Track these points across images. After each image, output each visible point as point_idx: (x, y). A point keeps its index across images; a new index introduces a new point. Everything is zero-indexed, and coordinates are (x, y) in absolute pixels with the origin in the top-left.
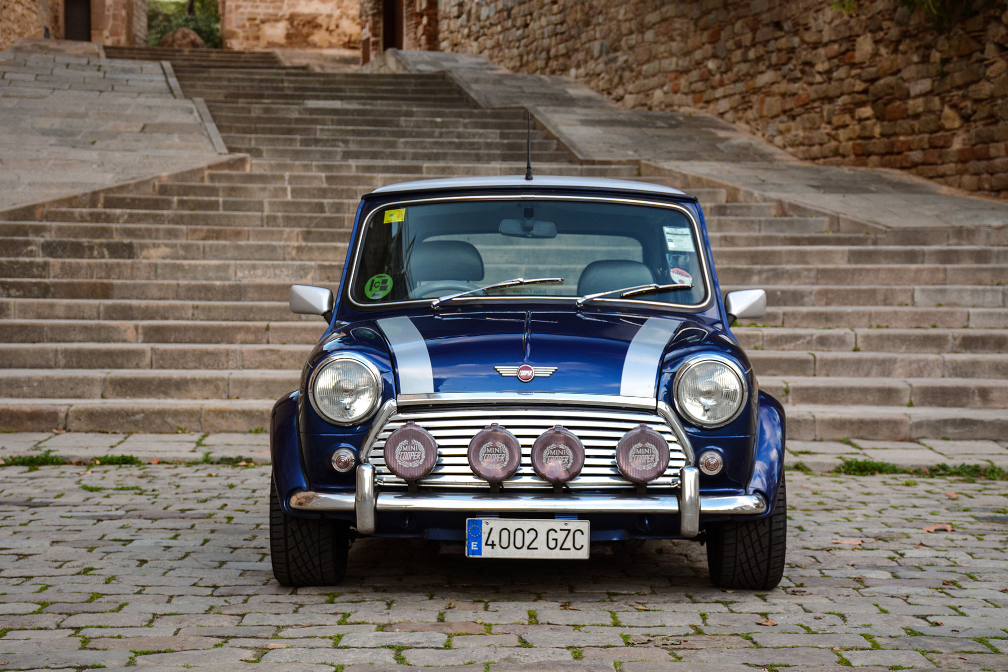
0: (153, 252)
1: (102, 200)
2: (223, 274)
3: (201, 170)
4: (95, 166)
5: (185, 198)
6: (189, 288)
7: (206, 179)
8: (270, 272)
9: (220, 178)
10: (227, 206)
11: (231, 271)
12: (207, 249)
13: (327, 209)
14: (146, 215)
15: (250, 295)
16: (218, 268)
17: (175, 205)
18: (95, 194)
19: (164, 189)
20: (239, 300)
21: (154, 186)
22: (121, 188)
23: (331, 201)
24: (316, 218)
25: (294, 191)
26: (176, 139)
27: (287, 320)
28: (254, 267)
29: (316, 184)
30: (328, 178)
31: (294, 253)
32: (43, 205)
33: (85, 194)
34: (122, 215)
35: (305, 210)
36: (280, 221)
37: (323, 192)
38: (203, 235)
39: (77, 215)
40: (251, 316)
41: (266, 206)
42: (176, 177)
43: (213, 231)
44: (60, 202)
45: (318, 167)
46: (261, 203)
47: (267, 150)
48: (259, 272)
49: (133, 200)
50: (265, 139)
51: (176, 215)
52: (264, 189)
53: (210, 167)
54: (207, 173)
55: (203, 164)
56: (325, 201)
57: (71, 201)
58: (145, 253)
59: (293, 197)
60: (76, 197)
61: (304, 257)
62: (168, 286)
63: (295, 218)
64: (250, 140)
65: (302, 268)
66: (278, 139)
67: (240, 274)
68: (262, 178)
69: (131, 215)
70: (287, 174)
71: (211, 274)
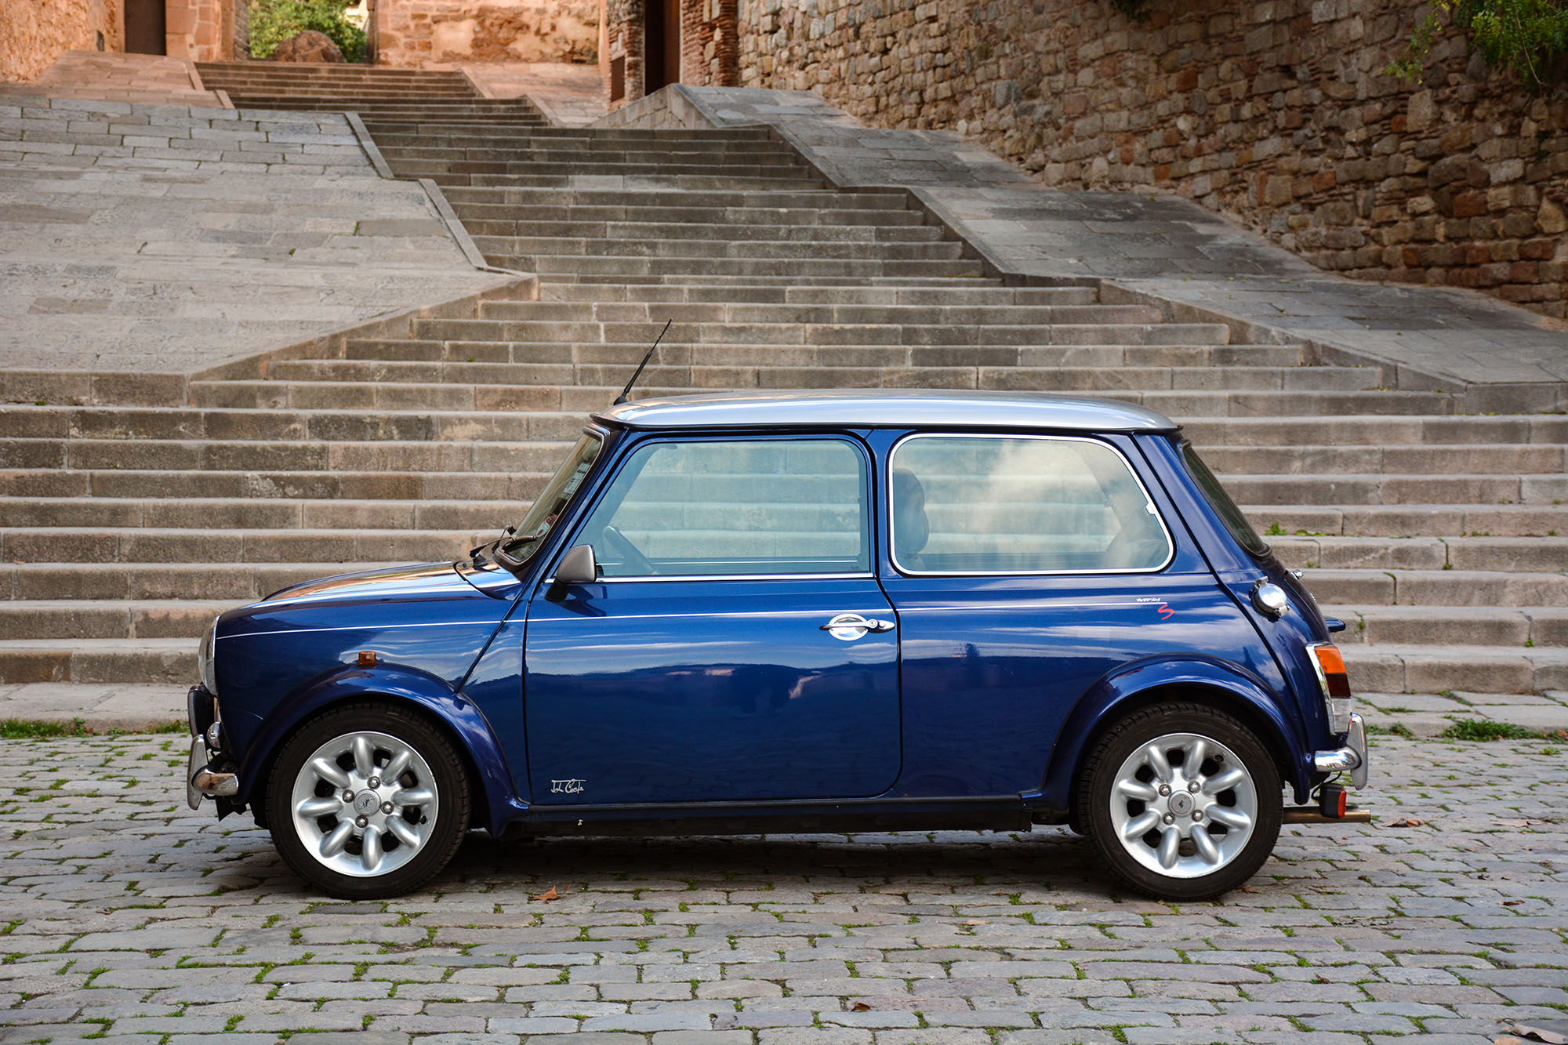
0: (458, 430)
1: (344, 347)
3: (472, 299)
4: (323, 295)
5: (459, 343)
6: (524, 484)
7: (481, 313)
9: (501, 311)
10: (520, 354)
13: (662, 358)
14: (411, 369)
17: (446, 354)
18: (335, 337)
19: (425, 330)
21: (411, 325)
23: (665, 345)
25: (608, 331)
26: (408, 245)
29: (637, 319)
30: (654, 311)
32: (269, 356)
33: (322, 339)
34: (378, 369)
35: (629, 358)
36: (600, 376)
37: (653, 332)
38: (497, 398)
39: (315, 370)
41: (576, 354)
42: (440, 310)
43: (512, 392)
44: (289, 352)
45: (631, 291)
46: (567, 350)
47: (541, 260)
49: (387, 346)
50: (533, 243)
51: (454, 368)
52: (565, 328)
53: (484, 296)
54: (480, 303)
55: (471, 290)
57: (305, 350)
58: (448, 431)
59: (608, 340)
62: (492, 480)
64: (513, 243)
68: (560, 311)
69: (391, 370)
70: (592, 305)
71: (545, 462)
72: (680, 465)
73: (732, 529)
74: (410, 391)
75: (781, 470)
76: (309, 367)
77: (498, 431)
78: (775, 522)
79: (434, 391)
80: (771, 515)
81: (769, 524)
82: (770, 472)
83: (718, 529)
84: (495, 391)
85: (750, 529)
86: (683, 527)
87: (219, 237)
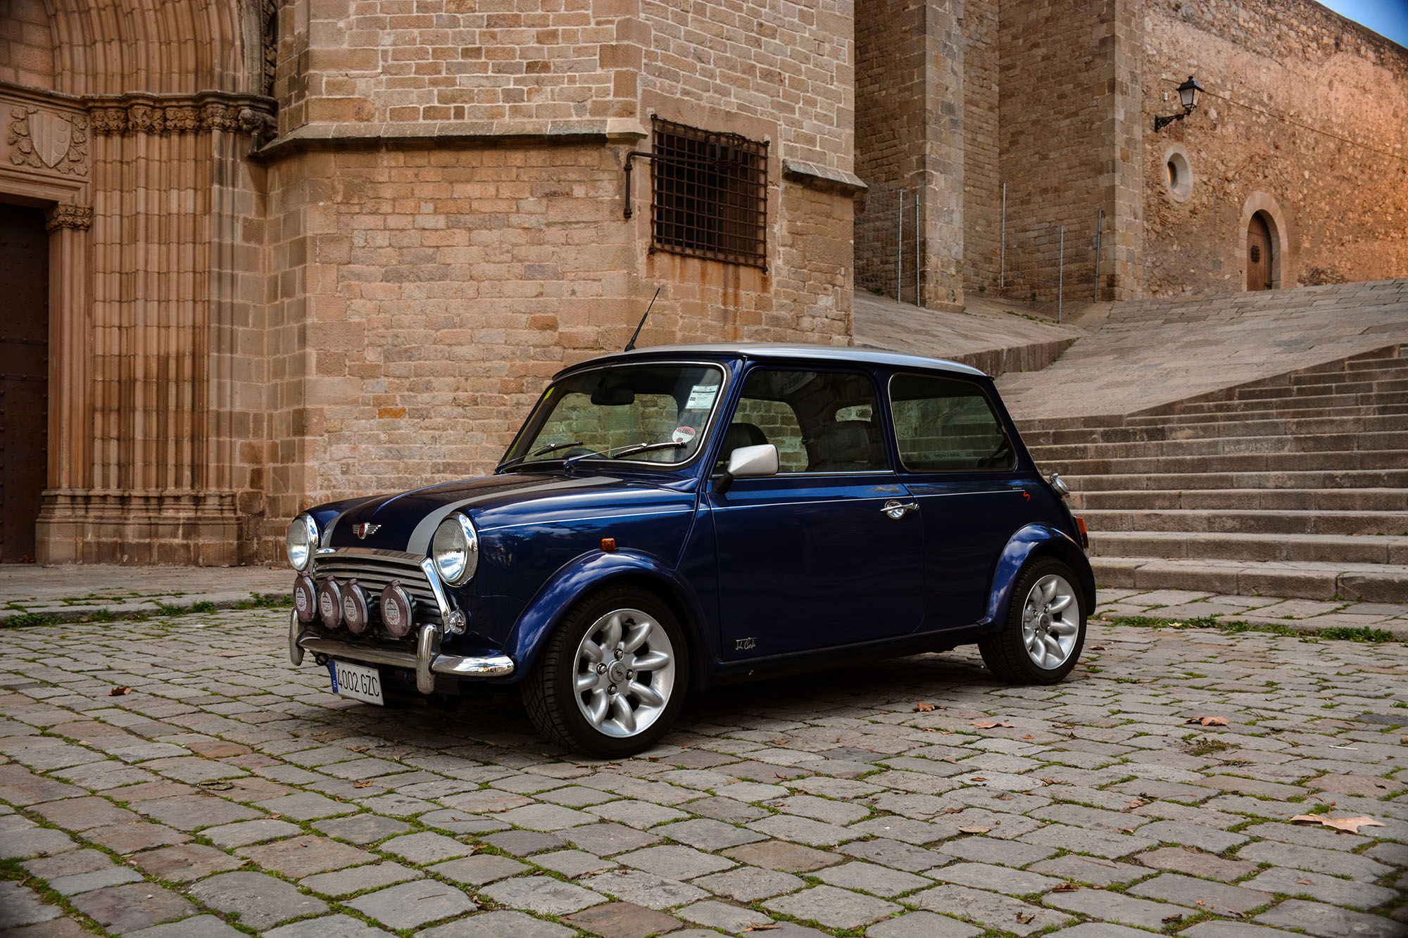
1: (1237, 394)
2: (1213, 450)
3: (1342, 361)
5: (1306, 386)
6: (1167, 463)
7: (1346, 368)
8: (1252, 446)
11: (1220, 447)
12: (1221, 429)
16: (1209, 444)
18: (1231, 390)
19: (1298, 381)
27: (1222, 488)
28: (1238, 442)
31: (1294, 428)
32: (1182, 402)
33: (1221, 390)
41: (1374, 387)
46: (1371, 385)
48: (1243, 447)
49: (1260, 391)
55: (1346, 356)
57: (1206, 397)
60: (1212, 393)
62: (1150, 461)
65: (1279, 441)
67: (1227, 449)
71: (1204, 450)
72: (1286, 448)
76: (1202, 406)
78: (1293, 482)
80: (1290, 478)
81: (1289, 484)
85: (1276, 487)
86: (1233, 487)
87: (1278, 345)
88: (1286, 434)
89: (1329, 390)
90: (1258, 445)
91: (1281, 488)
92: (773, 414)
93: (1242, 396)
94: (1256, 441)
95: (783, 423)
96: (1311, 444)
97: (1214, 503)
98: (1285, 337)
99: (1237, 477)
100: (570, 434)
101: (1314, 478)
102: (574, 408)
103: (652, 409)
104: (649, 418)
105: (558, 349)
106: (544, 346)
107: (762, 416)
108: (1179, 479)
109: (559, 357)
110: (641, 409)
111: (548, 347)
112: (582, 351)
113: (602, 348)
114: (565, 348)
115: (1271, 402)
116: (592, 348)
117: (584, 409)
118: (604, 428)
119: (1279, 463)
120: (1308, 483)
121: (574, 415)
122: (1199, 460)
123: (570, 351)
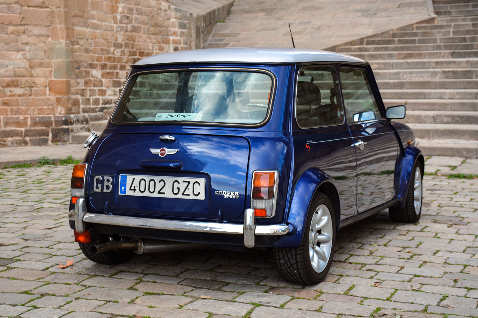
1: (365, 42)
2: (397, 77)
3: (412, 25)
4: (366, 26)
5: (401, 39)
7: (415, 29)
8: (419, 75)
9: (421, 28)
10: (420, 41)
11: (401, 75)
13: (468, 40)
14: (381, 48)
15: (406, 87)
17: (396, 42)
18: (362, 39)
19: (394, 35)
20: (401, 89)
21: (389, 34)
22: (374, 36)
23: (470, 36)
24: (460, 45)
25: (454, 32)
26: (412, 9)
27: (419, 99)
28: (412, 73)
29: (467, 28)
30: (473, 25)
32: (339, 46)
33: (358, 40)
34: (371, 48)
35: (457, 41)
36: (442, 47)
37: (468, 32)
38: (404, 56)
39: (353, 49)
40: (403, 97)
41: (438, 41)
42: (400, 29)
43: (409, 54)
44: (346, 44)
45: (470, 19)
46: (436, 39)
48: (414, 75)
49: (378, 41)
50: (455, 6)
51: (395, 47)
52: (439, 32)
53: (417, 23)
54: (415, 26)
55: (414, 22)
56: (467, 36)
57: (351, 43)
59: (453, 35)
60: (354, 41)
61: (439, 67)
63: (450, 46)
64: (447, 7)
65: (434, 72)
66: (461, 6)
67: (405, 76)
68: (441, 27)
69: (375, 48)
70: (453, 24)
71: (392, 77)
72: (438, 77)
73: (443, 99)
74: (376, 55)
75: (475, 77)
76: (351, 48)
77: (383, 67)
79: (384, 54)
80: (457, 93)
81: (457, 97)
82: (470, 78)
83: (438, 98)
84: (403, 54)
85: (450, 98)
86: (425, 98)
87: (357, 11)
88: (429, 68)
89: (413, 41)
90: (423, 75)
91: (452, 99)
92: (135, 50)
93: (368, 43)
94: (421, 72)
95: (140, 55)
96: (451, 74)
97: (425, 107)
98: (358, 7)
99: (428, 93)
100: (25, 61)
101: (470, 94)
102: (27, 44)
103: (77, 46)
104: (75, 52)
105: (17, 6)
106: (7, 4)
107: (130, 51)
108: (396, 94)
109: (18, 11)
110: (71, 46)
111: (10, 4)
112: (33, 9)
113: (47, 7)
114: (22, 6)
115: (388, 47)
116: (41, 7)
117: (34, 44)
118: (49, 57)
119: (442, 85)
120: (467, 97)
121: (27, 48)
122: (398, 83)
123: (26, 8)
